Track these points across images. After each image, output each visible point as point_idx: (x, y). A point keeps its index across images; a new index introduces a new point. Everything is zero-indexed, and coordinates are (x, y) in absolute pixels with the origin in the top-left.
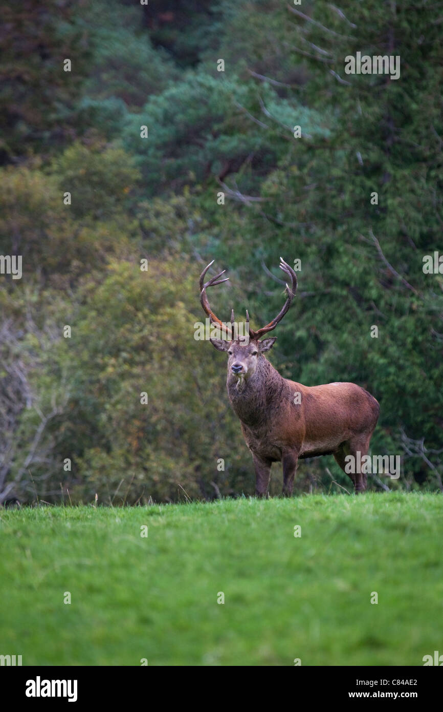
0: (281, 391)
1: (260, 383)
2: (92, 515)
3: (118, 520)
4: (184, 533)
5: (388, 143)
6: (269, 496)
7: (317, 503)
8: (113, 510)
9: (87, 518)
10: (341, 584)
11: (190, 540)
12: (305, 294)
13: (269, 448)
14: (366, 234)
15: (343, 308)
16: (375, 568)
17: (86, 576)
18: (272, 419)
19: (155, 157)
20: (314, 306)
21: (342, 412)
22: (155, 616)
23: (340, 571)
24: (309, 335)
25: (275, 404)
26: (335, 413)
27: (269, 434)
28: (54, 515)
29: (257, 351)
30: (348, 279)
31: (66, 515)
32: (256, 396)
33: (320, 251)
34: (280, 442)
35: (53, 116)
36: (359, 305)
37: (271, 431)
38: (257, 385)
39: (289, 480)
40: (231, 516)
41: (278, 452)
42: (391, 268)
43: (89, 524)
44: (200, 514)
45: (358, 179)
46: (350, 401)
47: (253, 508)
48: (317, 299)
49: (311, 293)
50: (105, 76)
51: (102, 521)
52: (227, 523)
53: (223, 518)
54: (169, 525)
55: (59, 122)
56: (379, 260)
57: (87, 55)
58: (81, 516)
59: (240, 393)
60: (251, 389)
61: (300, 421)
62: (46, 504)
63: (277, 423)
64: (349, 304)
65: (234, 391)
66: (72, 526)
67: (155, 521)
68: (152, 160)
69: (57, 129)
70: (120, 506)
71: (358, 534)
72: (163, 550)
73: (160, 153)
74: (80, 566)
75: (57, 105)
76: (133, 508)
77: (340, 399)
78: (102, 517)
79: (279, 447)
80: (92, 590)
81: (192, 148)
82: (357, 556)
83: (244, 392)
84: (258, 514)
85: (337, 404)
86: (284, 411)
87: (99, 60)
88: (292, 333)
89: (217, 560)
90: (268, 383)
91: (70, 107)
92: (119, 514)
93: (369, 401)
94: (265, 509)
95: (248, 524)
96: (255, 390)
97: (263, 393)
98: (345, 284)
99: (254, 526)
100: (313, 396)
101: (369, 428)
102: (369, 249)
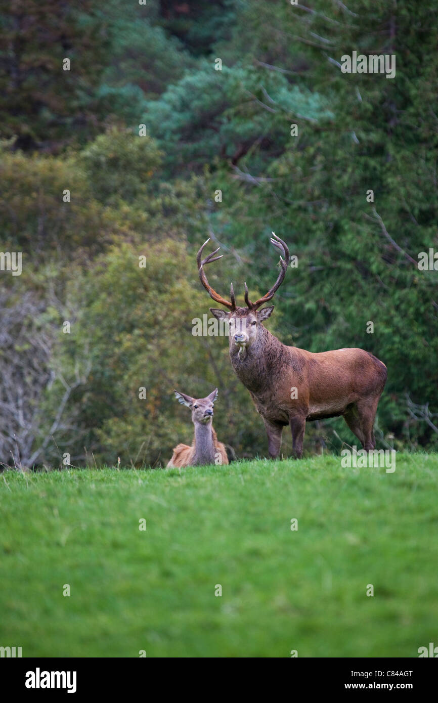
0: (280, 357)
1: (260, 350)
2: (116, 477)
3: (140, 481)
4: (202, 492)
5: (391, 125)
6: (283, 458)
7: (328, 464)
8: (135, 472)
9: (111, 480)
10: (352, 538)
11: (208, 498)
12: (314, 268)
13: (276, 411)
14: (370, 213)
15: (348, 281)
16: (383, 523)
17: (110, 534)
18: (274, 383)
19: (172, 140)
20: (323, 279)
21: (346, 376)
22: (175, 569)
23: (351, 526)
24: (318, 307)
25: (276, 369)
26: (339, 377)
27: (273, 398)
28: (80, 478)
29: (256, 320)
30: (353, 255)
31: (92, 478)
32: (257, 363)
33: (327, 228)
34: (284, 405)
35: (75, 104)
36: (365, 278)
37: (274, 395)
38: (257, 353)
39: (297, 441)
40: (247, 477)
41: (284, 414)
42: (394, 243)
43: (113, 485)
44: (218, 476)
45: (363, 160)
46: (355, 366)
47: (268, 469)
48: (325, 273)
49: (319, 267)
50: (123, 65)
51: (125, 482)
52: (243, 483)
53: (240, 478)
54: (188, 486)
55: (81, 108)
56: (382, 237)
57: (107, 44)
58: (105, 479)
59: (242, 361)
60: (252, 357)
61: (303, 385)
62: (72, 467)
63: (280, 387)
64: (354, 276)
65: (237, 359)
66: (96, 487)
67: (176, 481)
68: (171, 144)
69: (79, 115)
70: (143, 469)
71: (367, 491)
72: (184, 509)
73: (176, 137)
74: (104, 524)
75: (80, 93)
76: (154, 470)
77: (345, 363)
78: (125, 479)
79: (284, 410)
80: (116, 545)
81: (209, 132)
82: (367, 512)
83: (245, 360)
84: (273, 474)
85: (341, 369)
86: (285, 375)
87: (118, 50)
88: (301, 305)
89: (234, 517)
90: (267, 350)
91: (91, 94)
92: (141, 475)
93: (375, 365)
94: (279, 470)
95: (263, 484)
96: (255, 358)
97: (263, 360)
98: (352, 259)
99: (268, 485)
100: (317, 361)
101: (376, 391)
102: (373, 226)
